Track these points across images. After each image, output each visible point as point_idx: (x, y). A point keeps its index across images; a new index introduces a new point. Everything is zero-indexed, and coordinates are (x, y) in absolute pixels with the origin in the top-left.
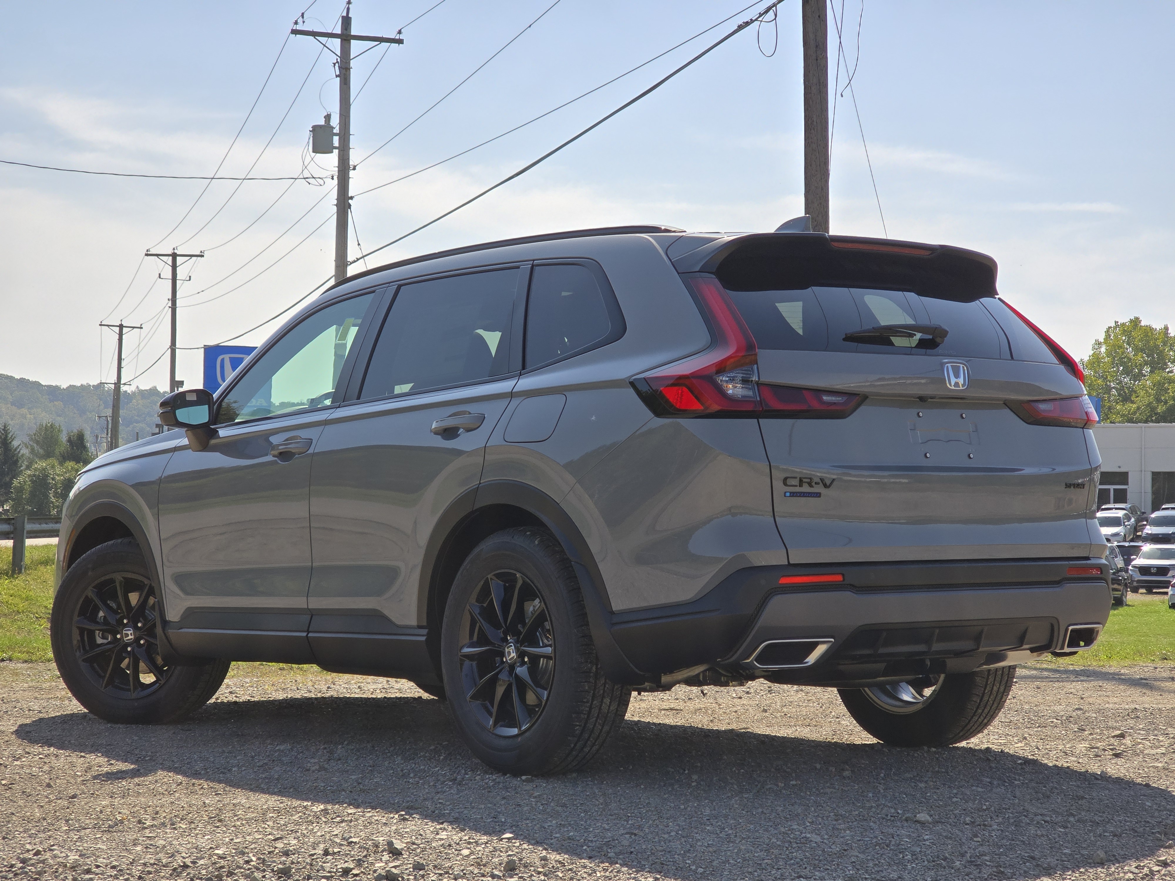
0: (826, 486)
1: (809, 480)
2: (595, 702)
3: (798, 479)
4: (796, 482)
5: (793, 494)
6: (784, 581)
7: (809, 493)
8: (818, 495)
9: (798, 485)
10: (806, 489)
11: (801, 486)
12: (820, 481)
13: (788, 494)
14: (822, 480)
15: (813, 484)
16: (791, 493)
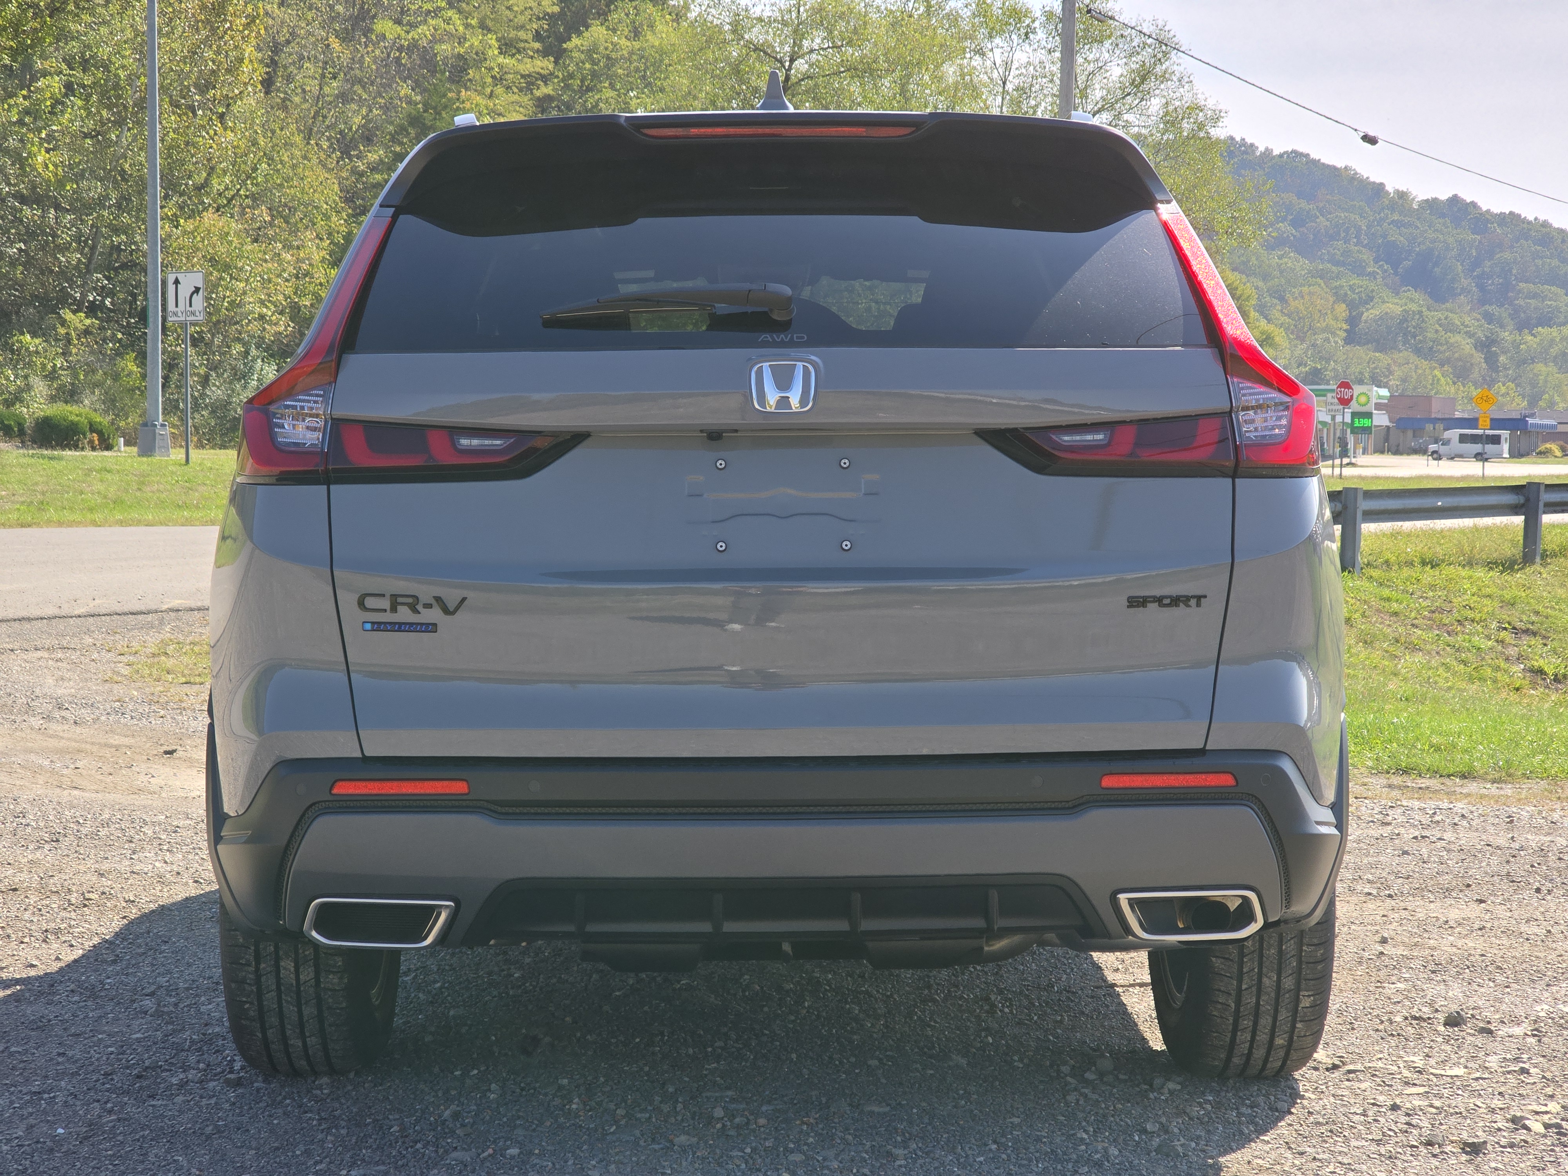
0: (446, 611)
1: (410, 600)
2: (263, 966)
3: (388, 596)
4: (385, 604)
5: (378, 627)
6: (343, 789)
7: (411, 624)
8: (431, 628)
9: (388, 608)
10: (404, 614)
11: (394, 609)
12: (433, 602)
13: (368, 626)
14: (438, 599)
15: (419, 607)
16: (373, 623)
